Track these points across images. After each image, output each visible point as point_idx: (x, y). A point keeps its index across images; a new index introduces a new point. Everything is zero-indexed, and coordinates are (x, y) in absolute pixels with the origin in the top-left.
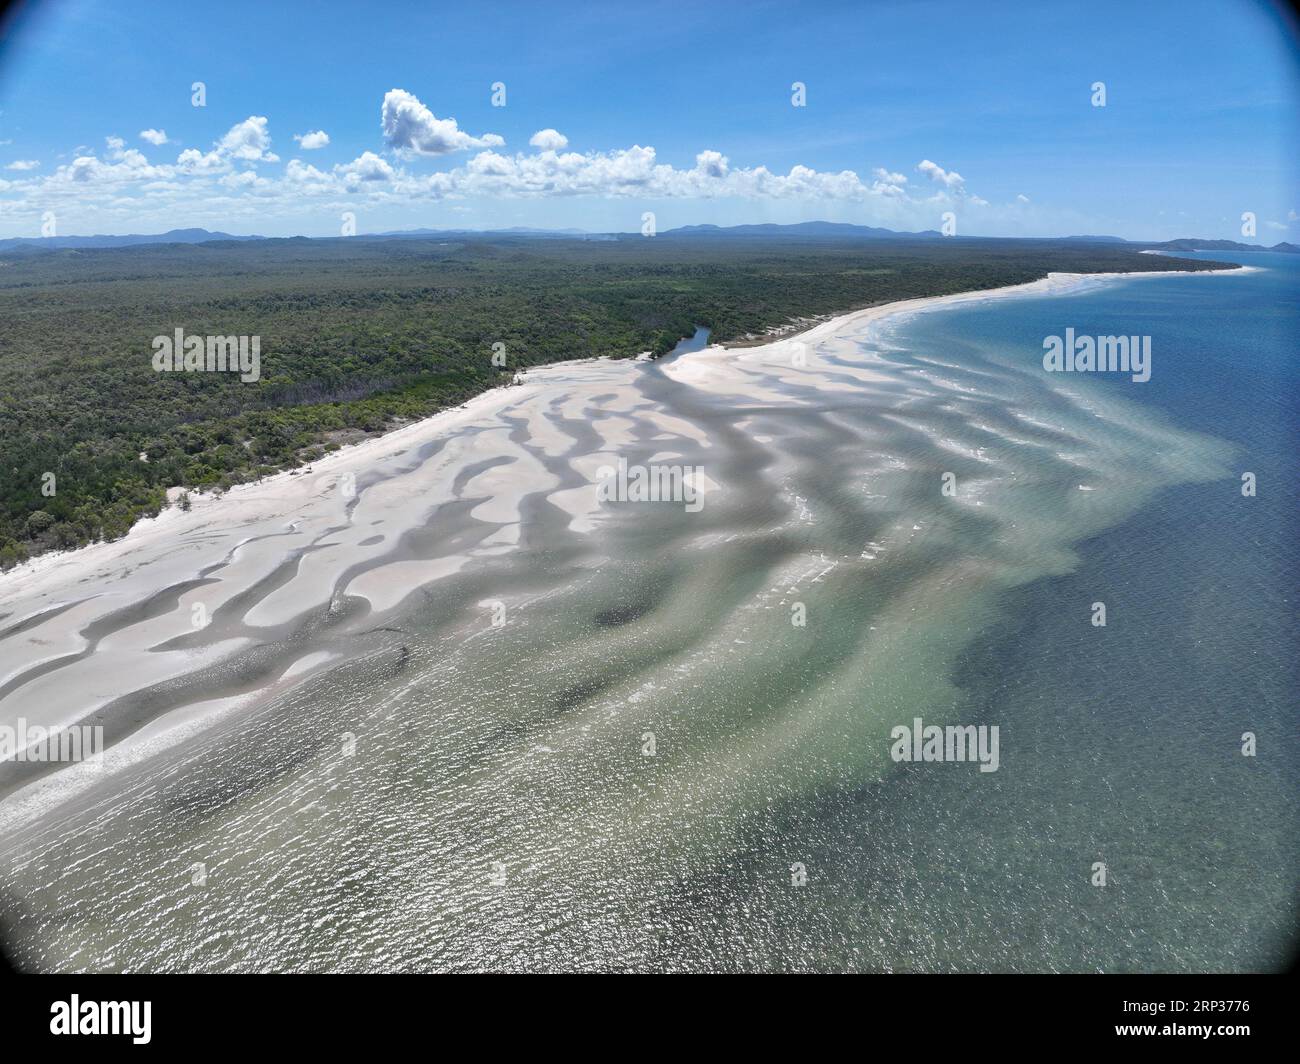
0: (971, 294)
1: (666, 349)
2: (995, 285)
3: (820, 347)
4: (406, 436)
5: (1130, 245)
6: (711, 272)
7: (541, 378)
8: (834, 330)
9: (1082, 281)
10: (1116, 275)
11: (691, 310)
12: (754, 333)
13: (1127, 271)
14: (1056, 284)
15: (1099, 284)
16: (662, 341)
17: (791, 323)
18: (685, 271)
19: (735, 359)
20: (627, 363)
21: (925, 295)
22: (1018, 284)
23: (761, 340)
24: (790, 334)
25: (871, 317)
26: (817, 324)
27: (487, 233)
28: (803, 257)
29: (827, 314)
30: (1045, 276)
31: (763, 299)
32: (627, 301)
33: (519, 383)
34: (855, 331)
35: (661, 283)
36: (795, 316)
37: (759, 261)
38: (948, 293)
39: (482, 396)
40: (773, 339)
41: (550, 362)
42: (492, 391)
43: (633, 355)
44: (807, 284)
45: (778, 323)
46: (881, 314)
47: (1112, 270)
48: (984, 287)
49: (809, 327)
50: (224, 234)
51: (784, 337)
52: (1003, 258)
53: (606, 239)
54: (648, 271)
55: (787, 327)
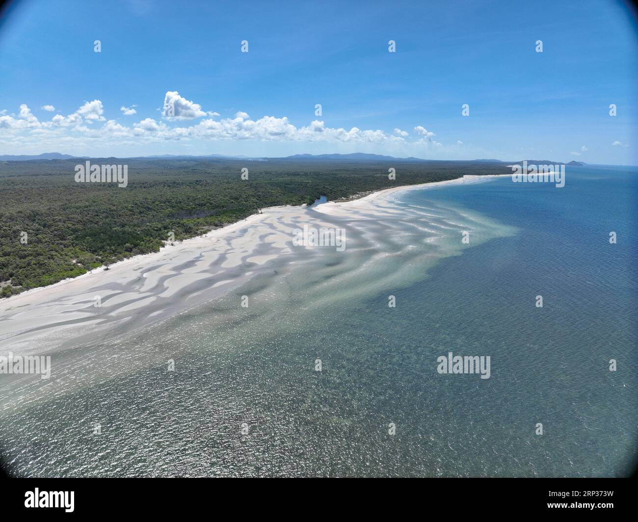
0: (430, 183)
1: (311, 203)
2: (440, 180)
3: (372, 202)
4: (232, 228)
5: (503, 163)
6: (317, 175)
7: (268, 212)
8: (374, 196)
9: (477, 179)
10: (493, 176)
11: (316, 189)
12: (344, 197)
13: (498, 174)
14: (467, 179)
15: (485, 179)
16: (310, 200)
17: (358, 194)
18: (306, 174)
19: (340, 206)
20: (298, 207)
21: (411, 184)
22: (450, 180)
23: (348, 200)
24: (359, 198)
25: (390, 192)
26: (368, 194)
27: (200, 157)
28: (356, 169)
29: (372, 191)
30: (462, 177)
31: (345, 185)
32: (286, 186)
33: (261, 213)
34: (384, 197)
35: (297, 179)
36: (359, 191)
37: (336, 170)
38: (421, 183)
39: (250, 217)
40: (353, 199)
41: (269, 207)
42: (252, 215)
43: (300, 204)
44: (361, 179)
45: (354, 194)
46: (393, 191)
47: (492, 174)
48: (436, 181)
49: (366, 195)
50: (69, 156)
51: (357, 199)
52: (445, 169)
53: (260, 160)
54: (289, 174)
55: (357, 195)
